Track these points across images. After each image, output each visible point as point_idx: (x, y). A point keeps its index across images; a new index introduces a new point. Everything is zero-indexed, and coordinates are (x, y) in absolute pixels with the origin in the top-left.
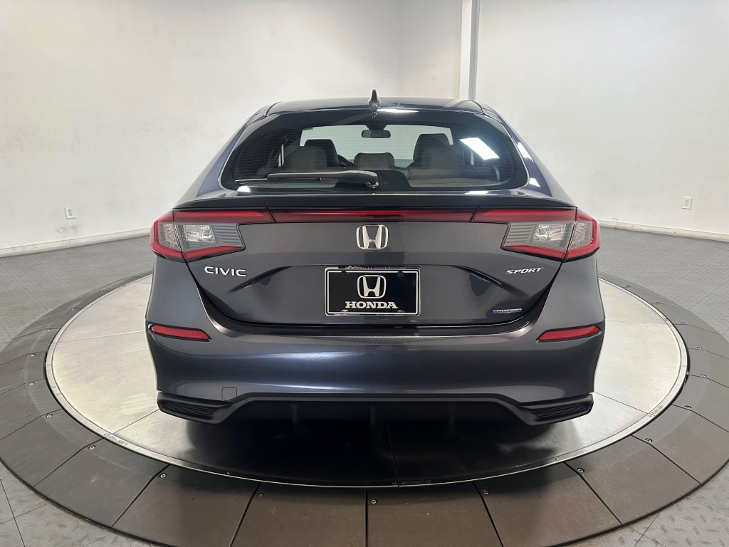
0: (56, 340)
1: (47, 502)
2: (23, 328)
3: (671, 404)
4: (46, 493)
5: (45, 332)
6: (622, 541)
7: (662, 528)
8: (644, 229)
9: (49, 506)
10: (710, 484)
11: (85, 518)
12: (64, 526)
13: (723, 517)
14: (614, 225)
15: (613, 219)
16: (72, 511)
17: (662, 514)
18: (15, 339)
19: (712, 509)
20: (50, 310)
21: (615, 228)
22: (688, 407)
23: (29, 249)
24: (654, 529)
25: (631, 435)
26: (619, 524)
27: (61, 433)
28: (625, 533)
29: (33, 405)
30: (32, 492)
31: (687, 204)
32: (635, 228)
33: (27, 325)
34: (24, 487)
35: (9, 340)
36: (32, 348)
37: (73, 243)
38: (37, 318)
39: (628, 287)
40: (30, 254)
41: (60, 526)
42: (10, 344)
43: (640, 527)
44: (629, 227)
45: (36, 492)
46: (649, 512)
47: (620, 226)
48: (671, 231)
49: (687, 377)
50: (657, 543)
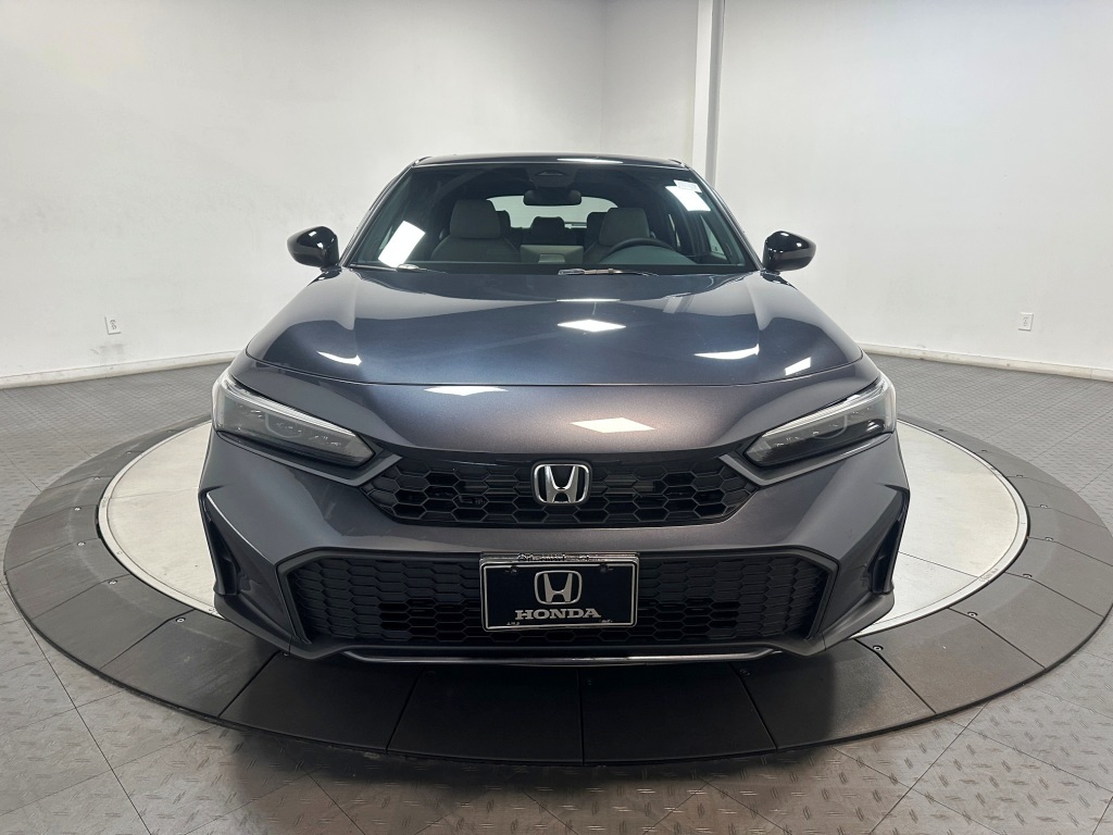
0: (107, 494)
1: (120, 690)
2: (55, 477)
3: (1004, 571)
4: (118, 677)
5: (91, 480)
6: (937, 734)
7: (992, 720)
8: (963, 360)
9: (124, 695)
10: (1058, 671)
11: (179, 707)
12: (149, 717)
13: (1076, 707)
14: (919, 354)
15: (918, 345)
16: (158, 699)
17: (992, 704)
18: (47, 491)
19: (1061, 699)
20: (94, 455)
21: (922, 359)
22: (1027, 576)
23: (51, 378)
24: (981, 721)
25: (948, 607)
26: (933, 714)
27: (134, 602)
28: (942, 725)
29: (88, 570)
30: (97, 678)
31: (1025, 324)
32: (951, 358)
33: (62, 474)
34: (84, 671)
35: (37, 492)
36: (76, 500)
37: (117, 370)
38: (75, 466)
39: (940, 432)
40: (52, 385)
41: (143, 717)
42: (39, 497)
43: (963, 719)
44: (941, 357)
45: (104, 676)
46: (973, 700)
47: (929, 356)
48: (1003, 364)
49: (1026, 542)
50: (985, 737)
